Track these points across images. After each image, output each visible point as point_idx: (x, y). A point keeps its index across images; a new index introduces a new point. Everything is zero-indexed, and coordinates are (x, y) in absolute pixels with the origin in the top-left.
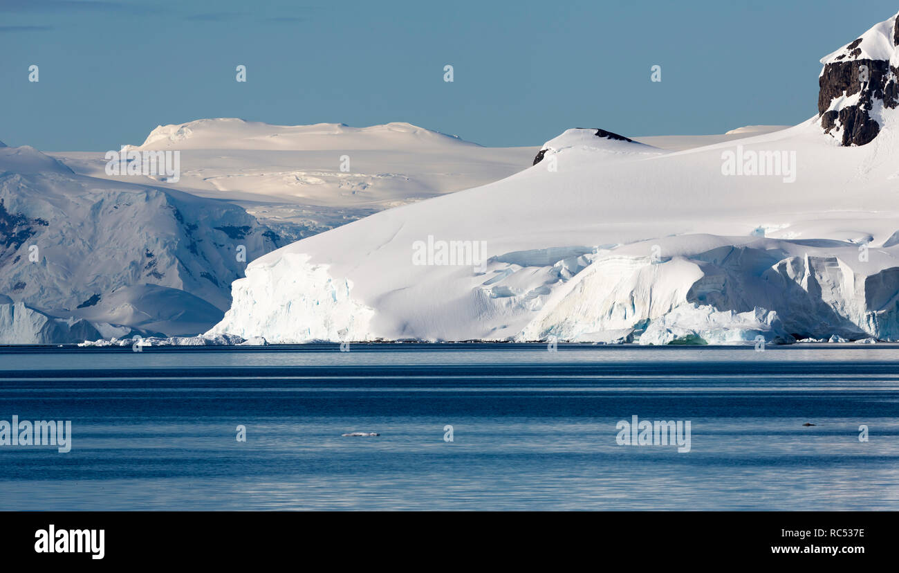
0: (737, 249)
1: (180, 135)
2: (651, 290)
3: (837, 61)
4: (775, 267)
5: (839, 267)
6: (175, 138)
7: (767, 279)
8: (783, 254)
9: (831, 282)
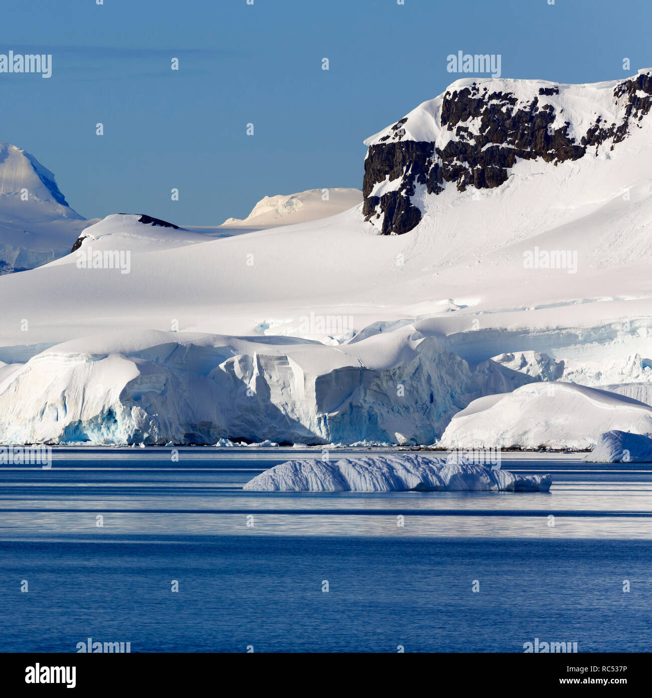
0: (182, 346)
1: (289, 207)
2: (84, 389)
3: (381, 142)
4: (222, 366)
5: (290, 366)
6: (284, 211)
7: (214, 378)
8: (232, 351)
9: (281, 382)
